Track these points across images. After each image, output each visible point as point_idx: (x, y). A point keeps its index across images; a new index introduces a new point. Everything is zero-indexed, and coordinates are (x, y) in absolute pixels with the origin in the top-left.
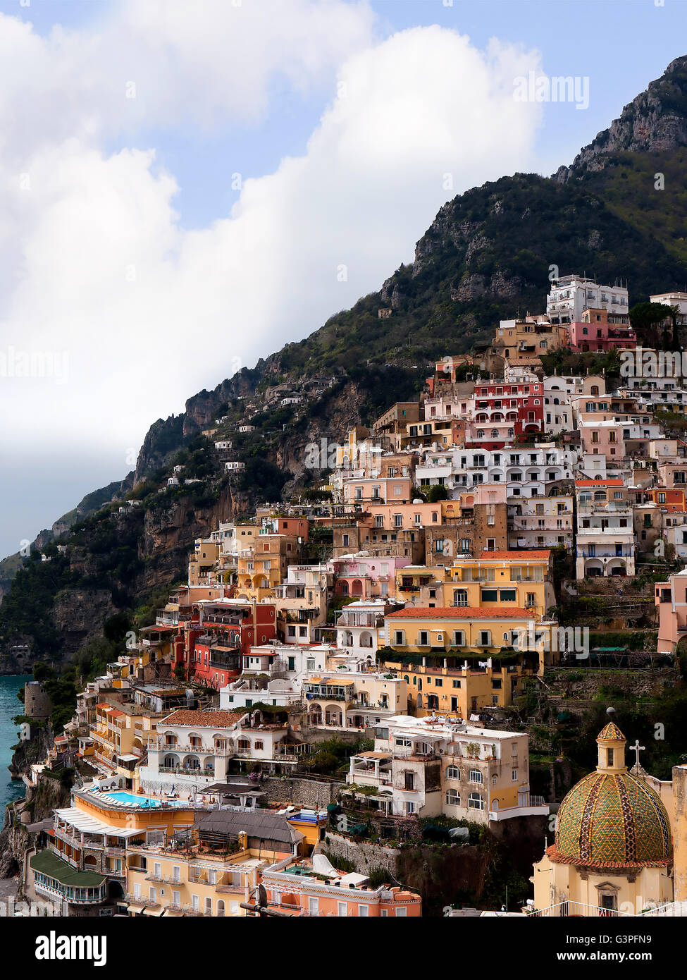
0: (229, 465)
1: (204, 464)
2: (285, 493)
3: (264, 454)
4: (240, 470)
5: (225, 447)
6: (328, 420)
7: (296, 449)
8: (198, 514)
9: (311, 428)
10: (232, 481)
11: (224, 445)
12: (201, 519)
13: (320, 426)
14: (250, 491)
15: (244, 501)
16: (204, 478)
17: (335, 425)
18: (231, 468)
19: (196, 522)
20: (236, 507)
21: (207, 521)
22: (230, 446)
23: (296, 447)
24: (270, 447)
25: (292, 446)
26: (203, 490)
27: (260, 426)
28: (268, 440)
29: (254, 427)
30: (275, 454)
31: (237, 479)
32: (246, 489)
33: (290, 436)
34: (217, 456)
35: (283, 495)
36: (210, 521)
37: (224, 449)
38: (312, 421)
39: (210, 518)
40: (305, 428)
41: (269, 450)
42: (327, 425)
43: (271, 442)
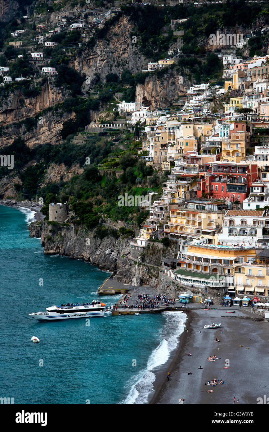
0: (45, 69)
1: (26, 67)
2: (84, 88)
3: (66, 62)
4: (54, 73)
5: (39, 56)
6: (109, 41)
7: (88, 60)
8: (27, 101)
9: (97, 46)
10: (50, 80)
11: (38, 55)
12: (29, 104)
13: (104, 45)
14: (62, 87)
15: (59, 93)
16: (27, 77)
17: (113, 45)
18: (47, 71)
19: (26, 106)
20: (53, 98)
21: (33, 105)
22: (42, 56)
23: (88, 58)
24: (70, 58)
25: (86, 58)
26: (29, 85)
27: (60, 42)
28: (68, 53)
29: (55, 43)
30: (73, 63)
31: (53, 79)
32: (60, 86)
33: (84, 51)
34: (35, 63)
35: (82, 90)
36: (36, 105)
37: (38, 58)
38: (99, 41)
39: (36, 104)
40: (94, 46)
41: (70, 60)
42: (108, 44)
43: (70, 54)
